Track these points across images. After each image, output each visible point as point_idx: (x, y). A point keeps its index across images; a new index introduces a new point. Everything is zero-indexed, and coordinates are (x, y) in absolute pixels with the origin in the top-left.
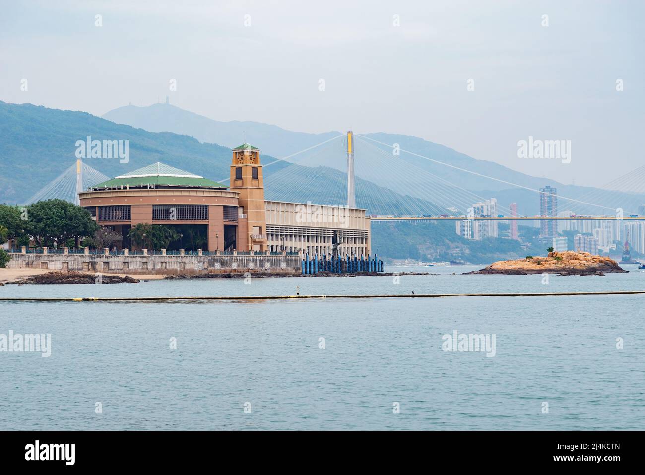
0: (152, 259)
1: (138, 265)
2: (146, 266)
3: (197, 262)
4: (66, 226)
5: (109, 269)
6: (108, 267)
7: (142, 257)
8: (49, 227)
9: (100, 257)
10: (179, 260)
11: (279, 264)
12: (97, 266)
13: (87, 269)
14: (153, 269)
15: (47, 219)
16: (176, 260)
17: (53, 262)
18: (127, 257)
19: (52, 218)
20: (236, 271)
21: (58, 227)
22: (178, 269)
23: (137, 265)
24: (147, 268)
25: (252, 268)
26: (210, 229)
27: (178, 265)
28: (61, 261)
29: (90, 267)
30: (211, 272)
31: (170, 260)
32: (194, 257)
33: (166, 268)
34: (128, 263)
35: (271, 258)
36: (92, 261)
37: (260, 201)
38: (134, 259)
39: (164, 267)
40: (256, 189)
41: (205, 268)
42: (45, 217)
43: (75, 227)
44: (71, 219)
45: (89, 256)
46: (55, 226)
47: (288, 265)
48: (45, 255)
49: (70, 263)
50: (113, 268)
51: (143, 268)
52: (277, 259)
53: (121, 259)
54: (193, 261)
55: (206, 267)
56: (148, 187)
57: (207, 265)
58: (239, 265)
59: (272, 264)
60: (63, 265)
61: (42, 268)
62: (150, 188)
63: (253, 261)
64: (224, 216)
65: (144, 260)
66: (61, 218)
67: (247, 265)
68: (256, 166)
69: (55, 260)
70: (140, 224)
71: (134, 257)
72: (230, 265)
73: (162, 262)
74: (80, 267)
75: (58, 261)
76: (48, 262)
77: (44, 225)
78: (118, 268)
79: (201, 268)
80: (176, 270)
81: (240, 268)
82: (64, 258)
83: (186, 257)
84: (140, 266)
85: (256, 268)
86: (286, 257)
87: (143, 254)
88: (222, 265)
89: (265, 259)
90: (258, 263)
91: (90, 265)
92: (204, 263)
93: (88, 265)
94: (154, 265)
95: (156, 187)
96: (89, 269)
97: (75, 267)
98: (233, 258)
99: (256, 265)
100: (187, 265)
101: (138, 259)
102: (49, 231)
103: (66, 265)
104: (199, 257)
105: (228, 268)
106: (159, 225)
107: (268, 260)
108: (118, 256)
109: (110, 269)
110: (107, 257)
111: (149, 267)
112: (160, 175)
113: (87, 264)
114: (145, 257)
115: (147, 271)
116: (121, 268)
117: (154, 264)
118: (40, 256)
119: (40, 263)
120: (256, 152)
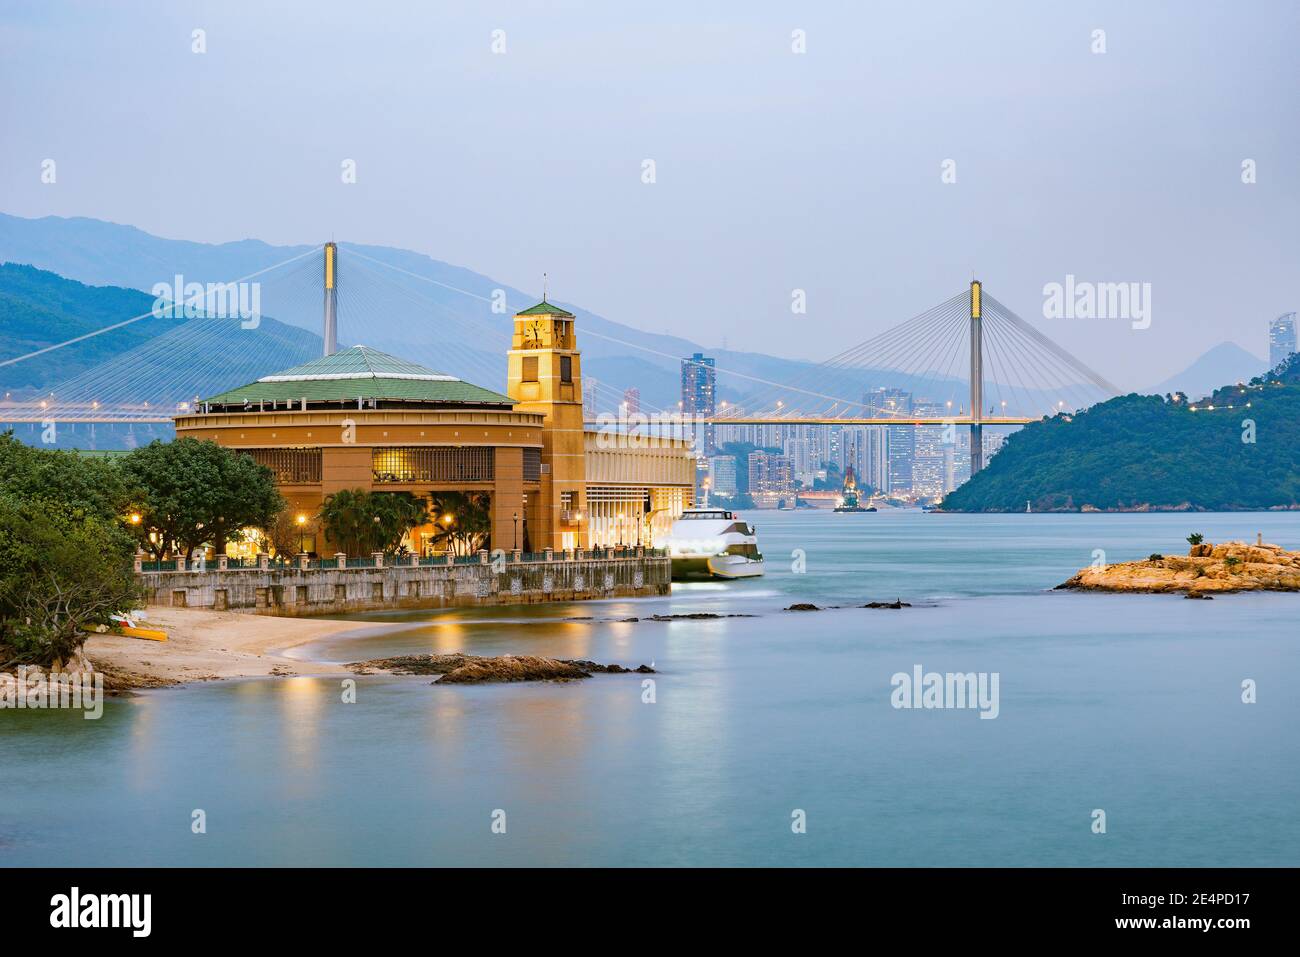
0: (392, 576)
1: (365, 591)
2: (379, 594)
3: (477, 580)
4: (222, 504)
5: (308, 603)
6: (306, 599)
7: (372, 572)
8: (187, 507)
9: (291, 576)
10: (443, 576)
11: (631, 579)
12: (285, 598)
13: (264, 605)
14: (393, 598)
15: (183, 488)
16: (438, 577)
17: (196, 592)
18: (344, 572)
19: (194, 485)
20: (551, 597)
21: (206, 506)
22: (442, 596)
23: (362, 589)
24: (382, 597)
25: (581, 589)
26: (498, 501)
27: (442, 587)
28: (212, 588)
29: (271, 600)
30: (504, 602)
31: (426, 577)
32: (471, 569)
33: (417, 595)
34: (344, 586)
35: (616, 564)
36: (274, 584)
37: (575, 434)
38: (358, 578)
39: (413, 594)
40: (568, 406)
41: (493, 593)
42: (179, 483)
43: (243, 504)
44: (234, 487)
45: (268, 574)
46: (199, 504)
47: (646, 580)
48: (181, 575)
49: (231, 592)
50: (315, 599)
51: (374, 598)
52: (627, 567)
53: (332, 578)
54: (470, 577)
55: (495, 591)
56: (360, 407)
57: (495, 585)
58: (555, 584)
59: (618, 579)
60: (217, 597)
61: (174, 605)
62: (366, 406)
63: (582, 572)
64: (524, 472)
65: (377, 578)
66: (213, 483)
67: (571, 583)
68: (567, 352)
69: (201, 586)
70: (346, 491)
71: (357, 572)
72: (539, 585)
73: (410, 582)
74: (251, 599)
75: (207, 588)
76: (186, 590)
77: (178, 502)
78: (326, 598)
79: (485, 592)
80: (438, 598)
81: (557, 590)
82: (220, 580)
83: (458, 568)
84: (368, 592)
85: (588, 589)
86: (643, 561)
87: (374, 564)
88: (524, 584)
89: (605, 568)
90: (592, 578)
91: (271, 595)
92: (491, 580)
93: (267, 595)
94: (396, 592)
95: (381, 404)
96: (268, 605)
97: (240, 599)
98: (546, 566)
99: (587, 582)
100: (459, 587)
101: (366, 577)
102: (187, 516)
103: (221, 596)
104: (481, 569)
105: (535, 591)
106: (389, 493)
107: (611, 570)
108: (326, 572)
109: (310, 604)
110: (304, 574)
111: (385, 594)
112: (377, 375)
113: (263, 592)
114: (378, 571)
115: (382, 604)
116: (331, 599)
117: (396, 588)
118: (171, 577)
119: (171, 594)
120: (567, 323)
